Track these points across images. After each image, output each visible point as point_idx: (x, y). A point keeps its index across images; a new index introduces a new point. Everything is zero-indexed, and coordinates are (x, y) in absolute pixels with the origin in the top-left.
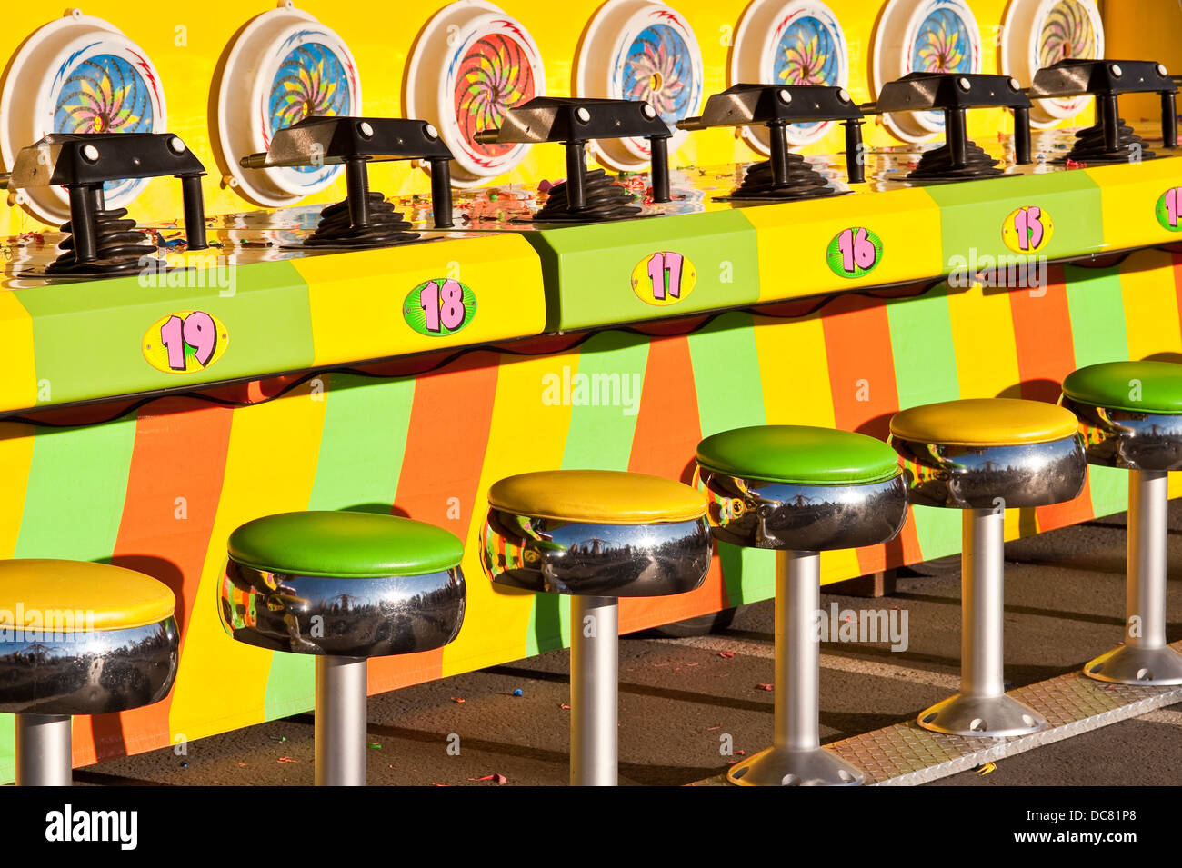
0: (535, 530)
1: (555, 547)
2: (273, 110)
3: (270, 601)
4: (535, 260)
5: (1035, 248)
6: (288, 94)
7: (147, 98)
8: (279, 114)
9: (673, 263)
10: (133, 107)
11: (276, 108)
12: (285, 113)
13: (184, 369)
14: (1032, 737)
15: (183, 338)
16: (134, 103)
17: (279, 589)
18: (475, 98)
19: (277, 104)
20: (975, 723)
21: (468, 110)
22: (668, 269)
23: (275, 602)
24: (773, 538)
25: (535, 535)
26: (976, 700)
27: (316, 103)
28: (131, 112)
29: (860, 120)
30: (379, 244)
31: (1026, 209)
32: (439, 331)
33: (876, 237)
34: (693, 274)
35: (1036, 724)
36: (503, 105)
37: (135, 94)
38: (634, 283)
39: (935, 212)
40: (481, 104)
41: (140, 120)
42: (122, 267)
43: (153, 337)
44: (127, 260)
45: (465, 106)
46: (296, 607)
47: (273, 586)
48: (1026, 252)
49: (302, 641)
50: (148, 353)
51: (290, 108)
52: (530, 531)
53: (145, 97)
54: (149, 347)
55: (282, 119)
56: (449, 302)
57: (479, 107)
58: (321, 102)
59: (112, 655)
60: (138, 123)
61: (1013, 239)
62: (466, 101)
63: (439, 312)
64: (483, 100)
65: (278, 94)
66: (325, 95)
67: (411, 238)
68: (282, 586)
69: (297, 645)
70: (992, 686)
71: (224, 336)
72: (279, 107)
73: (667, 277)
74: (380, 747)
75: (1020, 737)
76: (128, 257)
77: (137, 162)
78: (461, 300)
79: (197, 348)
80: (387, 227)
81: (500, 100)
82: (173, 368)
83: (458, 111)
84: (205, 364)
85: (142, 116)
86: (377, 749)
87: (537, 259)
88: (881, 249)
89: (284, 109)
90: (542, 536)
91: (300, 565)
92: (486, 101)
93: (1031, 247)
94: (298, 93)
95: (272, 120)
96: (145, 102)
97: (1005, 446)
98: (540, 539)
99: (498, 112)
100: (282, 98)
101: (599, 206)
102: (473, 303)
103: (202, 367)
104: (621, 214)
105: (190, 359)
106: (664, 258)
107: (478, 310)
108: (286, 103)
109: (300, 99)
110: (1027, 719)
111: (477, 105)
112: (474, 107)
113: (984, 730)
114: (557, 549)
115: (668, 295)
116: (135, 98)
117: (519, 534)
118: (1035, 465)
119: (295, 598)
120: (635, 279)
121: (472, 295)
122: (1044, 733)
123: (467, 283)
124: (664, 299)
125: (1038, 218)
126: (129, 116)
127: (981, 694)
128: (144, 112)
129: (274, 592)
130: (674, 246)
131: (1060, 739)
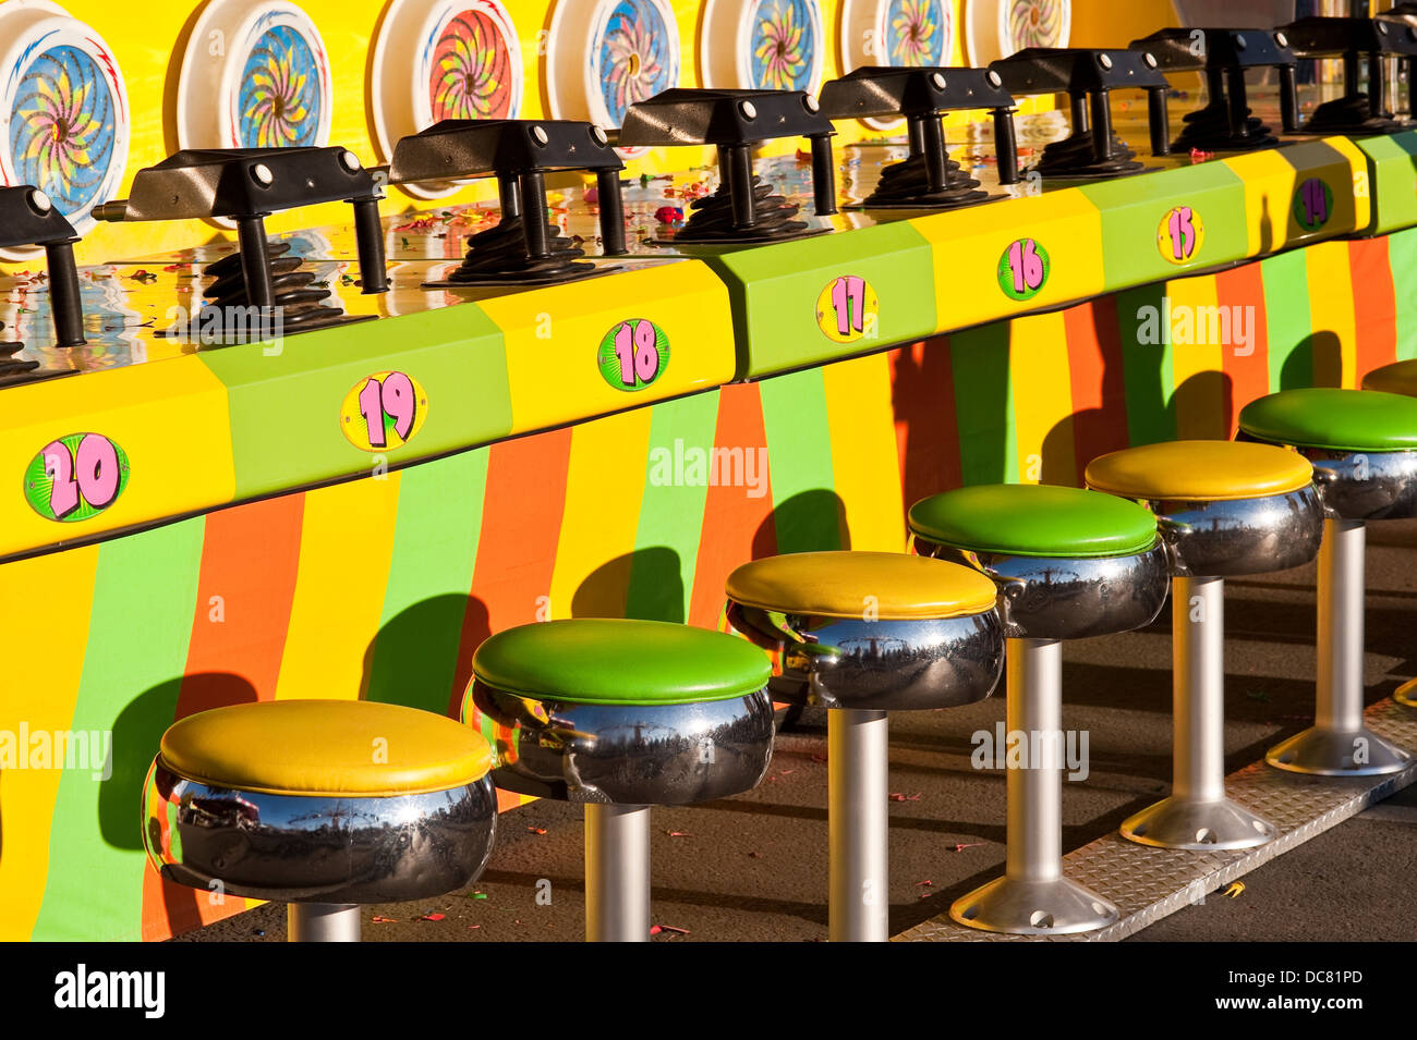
0: (796, 629)
1: (824, 650)
2: (243, 111)
3: (543, 737)
4: (722, 291)
5: (1188, 256)
6: (257, 89)
7: (108, 98)
8: (248, 114)
9: (855, 290)
10: (93, 111)
11: (246, 106)
12: (254, 113)
13: (384, 445)
14: (1268, 848)
15: (382, 406)
16: (94, 104)
17: (551, 722)
18: (450, 88)
19: (247, 102)
20: (1201, 834)
21: (443, 104)
22: (852, 297)
23: (549, 737)
24: (1015, 625)
25: (797, 637)
26: (1196, 805)
27: (286, 100)
28: (91, 117)
29: (1011, 108)
30: (555, 278)
31: (1179, 209)
32: (634, 385)
33: (1042, 249)
34: (875, 303)
35: (1268, 831)
36: (479, 97)
37: (96, 93)
38: (820, 315)
39: (1095, 216)
40: (456, 96)
41: (102, 126)
42: (297, 319)
43: (352, 407)
44: (301, 308)
45: (440, 100)
46: (579, 743)
47: (544, 719)
48: (1179, 261)
49: (583, 786)
50: (347, 427)
51: (259, 106)
52: (789, 632)
53: (106, 98)
54: (348, 419)
55: (251, 121)
56: (644, 348)
57: (455, 100)
58: (291, 98)
59: (428, 822)
60: (99, 130)
61: (1168, 246)
62: (442, 92)
63: (634, 361)
64: (458, 92)
65: (246, 90)
66: (295, 90)
67: (587, 269)
68: (554, 719)
69: (575, 790)
70: (1212, 788)
71: (423, 402)
72: (249, 105)
73: (850, 306)
74: (485, 897)
75: (1255, 848)
76: (300, 305)
77: (311, 184)
78: (655, 345)
79: (396, 418)
80: (561, 256)
81: (476, 91)
82: (374, 445)
83: (433, 106)
84: (405, 438)
85: (103, 121)
86: (483, 899)
87: (725, 290)
88: (1048, 263)
89: (253, 108)
90: (804, 637)
91: (593, 692)
92: (462, 92)
93: (1184, 256)
94: (268, 89)
95: (241, 121)
96: (106, 104)
97: (1244, 499)
98: (804, 641)
99: (474, 106)
100: (251, 94)
101: (764, 222)
102: (667, 348)
103: (402, 442)
104: (787, 231)
105: (390, 431)
106: (847, 284)
107: (671, 357)
108: (256, 101)
109: (269, 96)
110: (1258, 826)
111: (453, 97)
112: (450, 100)
113: (1214, 842)
114: (827, 653)
115: (852, 329)
116: (95, 99)
117: (773, 634)
118: (1270, 520)
119: (577, 732)
120: (820, 310)
121: (665, 339)
122: (1277, 842)
123: (658, 323)
124: (848, 334)
125: (1189, 221)
126: (89, 121)
127: (1199, 799)
128: (105, 116)
129: (546, 727)
130: (855, 268)
131: (1292, 847)
